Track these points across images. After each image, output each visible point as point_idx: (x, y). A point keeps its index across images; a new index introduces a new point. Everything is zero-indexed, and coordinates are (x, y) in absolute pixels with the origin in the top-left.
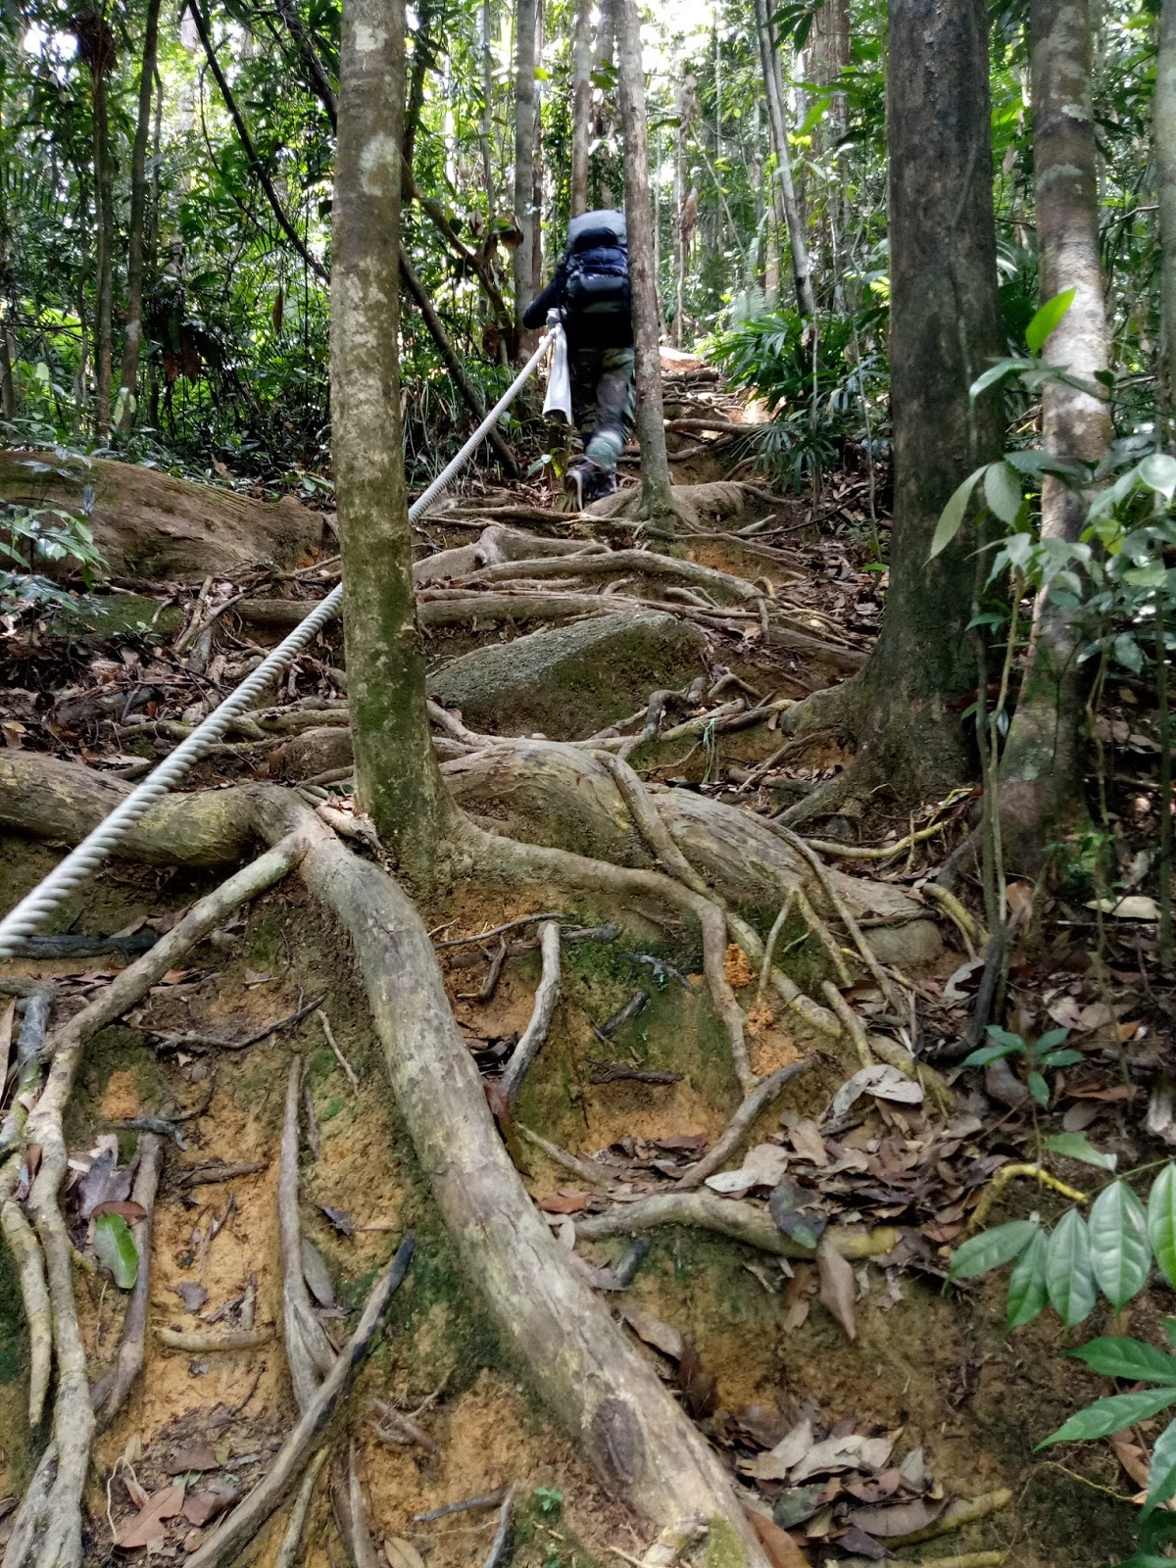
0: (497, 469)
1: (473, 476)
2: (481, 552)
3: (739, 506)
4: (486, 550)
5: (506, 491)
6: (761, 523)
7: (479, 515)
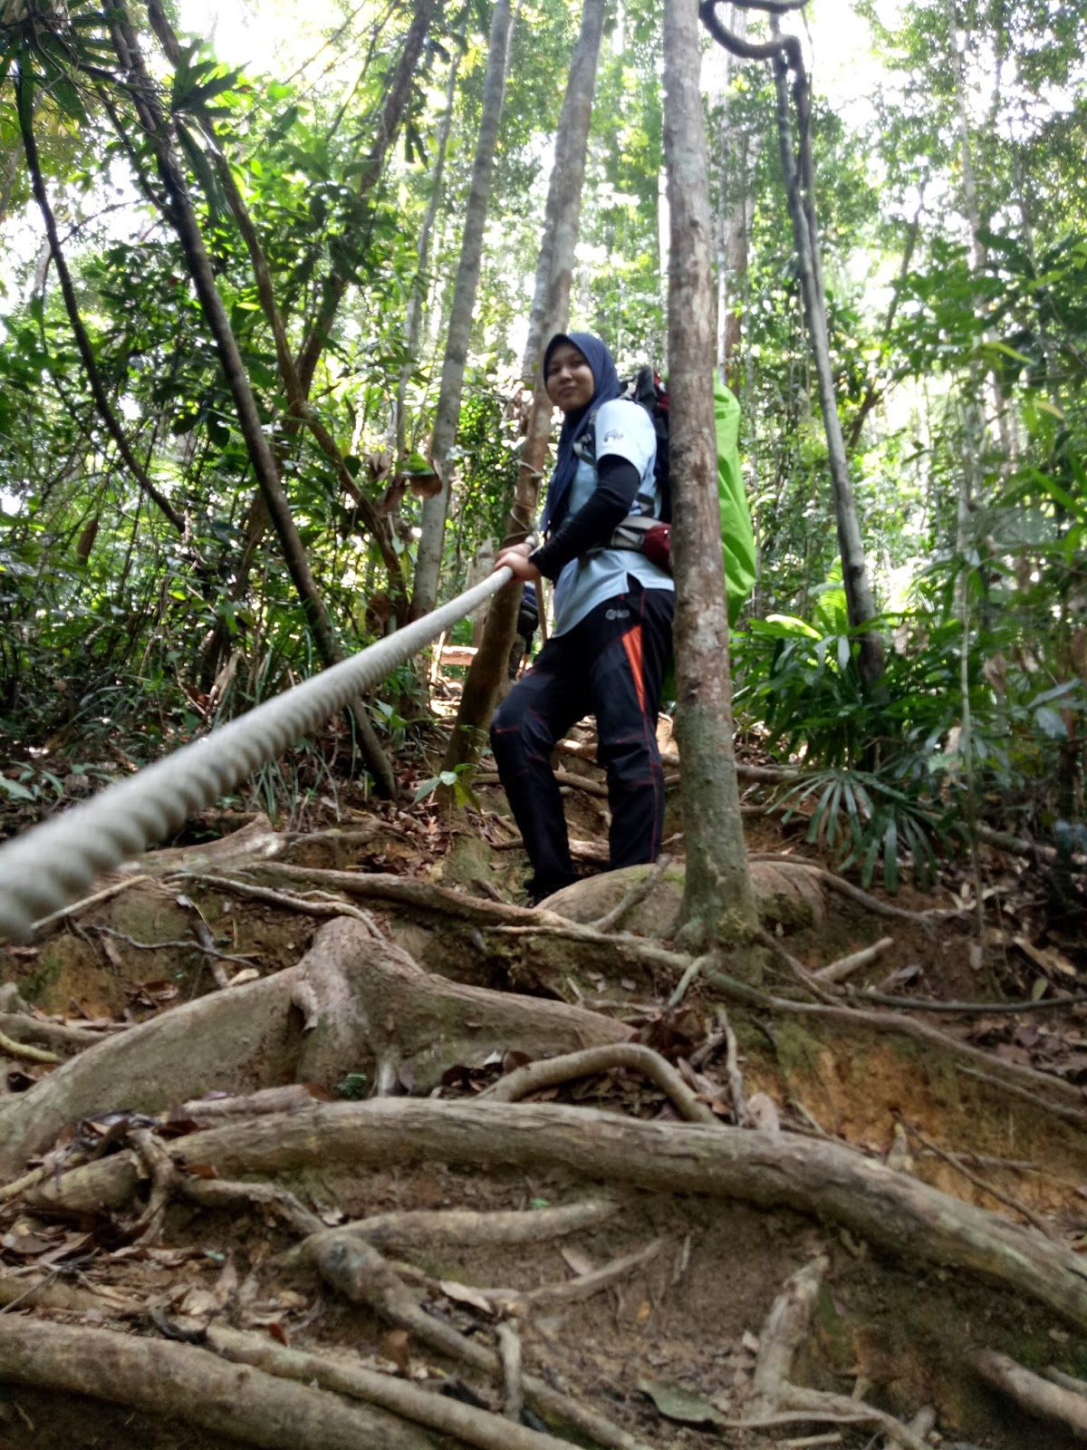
0: (364, 784)
1: (323, 790)
2: (306, 992)
3: (818, 911)
4: (320, 987)
5: (375, 821)
6: (866, 953)
7: (319, 883)
